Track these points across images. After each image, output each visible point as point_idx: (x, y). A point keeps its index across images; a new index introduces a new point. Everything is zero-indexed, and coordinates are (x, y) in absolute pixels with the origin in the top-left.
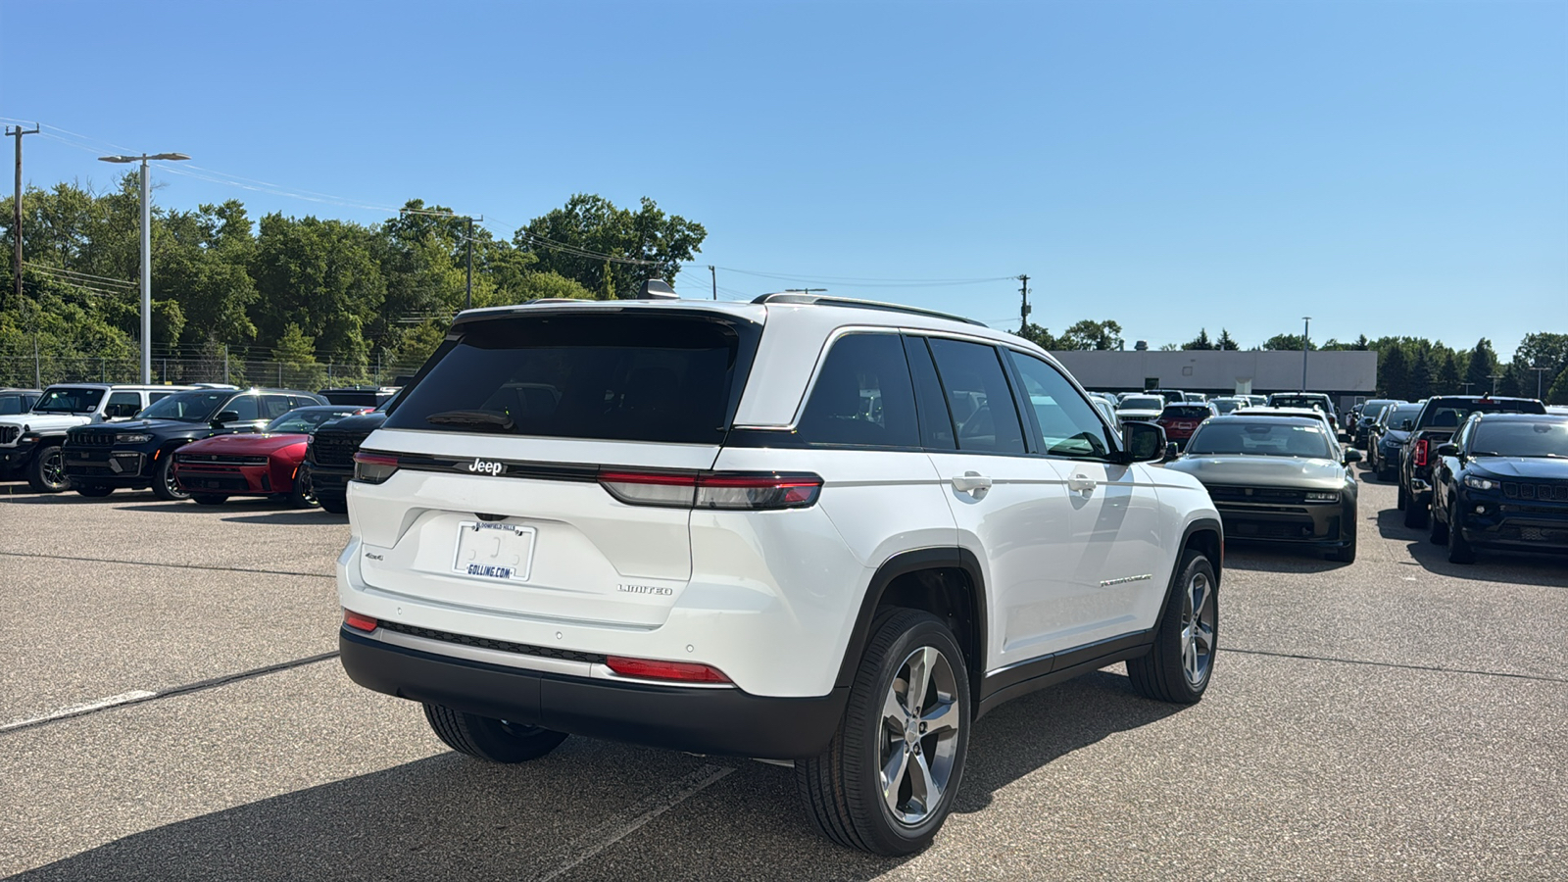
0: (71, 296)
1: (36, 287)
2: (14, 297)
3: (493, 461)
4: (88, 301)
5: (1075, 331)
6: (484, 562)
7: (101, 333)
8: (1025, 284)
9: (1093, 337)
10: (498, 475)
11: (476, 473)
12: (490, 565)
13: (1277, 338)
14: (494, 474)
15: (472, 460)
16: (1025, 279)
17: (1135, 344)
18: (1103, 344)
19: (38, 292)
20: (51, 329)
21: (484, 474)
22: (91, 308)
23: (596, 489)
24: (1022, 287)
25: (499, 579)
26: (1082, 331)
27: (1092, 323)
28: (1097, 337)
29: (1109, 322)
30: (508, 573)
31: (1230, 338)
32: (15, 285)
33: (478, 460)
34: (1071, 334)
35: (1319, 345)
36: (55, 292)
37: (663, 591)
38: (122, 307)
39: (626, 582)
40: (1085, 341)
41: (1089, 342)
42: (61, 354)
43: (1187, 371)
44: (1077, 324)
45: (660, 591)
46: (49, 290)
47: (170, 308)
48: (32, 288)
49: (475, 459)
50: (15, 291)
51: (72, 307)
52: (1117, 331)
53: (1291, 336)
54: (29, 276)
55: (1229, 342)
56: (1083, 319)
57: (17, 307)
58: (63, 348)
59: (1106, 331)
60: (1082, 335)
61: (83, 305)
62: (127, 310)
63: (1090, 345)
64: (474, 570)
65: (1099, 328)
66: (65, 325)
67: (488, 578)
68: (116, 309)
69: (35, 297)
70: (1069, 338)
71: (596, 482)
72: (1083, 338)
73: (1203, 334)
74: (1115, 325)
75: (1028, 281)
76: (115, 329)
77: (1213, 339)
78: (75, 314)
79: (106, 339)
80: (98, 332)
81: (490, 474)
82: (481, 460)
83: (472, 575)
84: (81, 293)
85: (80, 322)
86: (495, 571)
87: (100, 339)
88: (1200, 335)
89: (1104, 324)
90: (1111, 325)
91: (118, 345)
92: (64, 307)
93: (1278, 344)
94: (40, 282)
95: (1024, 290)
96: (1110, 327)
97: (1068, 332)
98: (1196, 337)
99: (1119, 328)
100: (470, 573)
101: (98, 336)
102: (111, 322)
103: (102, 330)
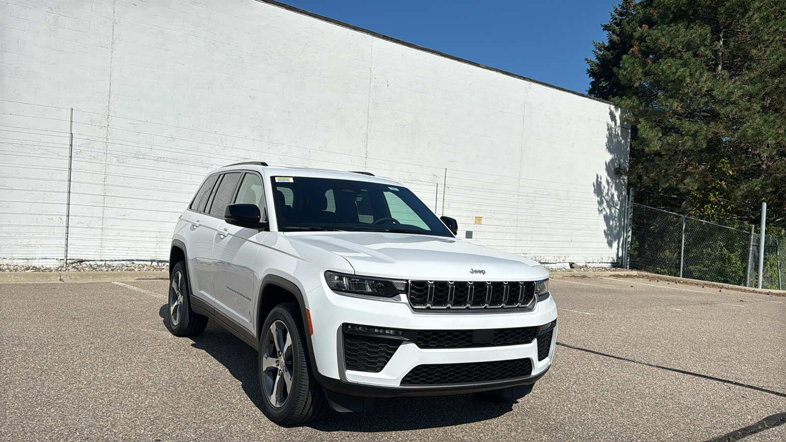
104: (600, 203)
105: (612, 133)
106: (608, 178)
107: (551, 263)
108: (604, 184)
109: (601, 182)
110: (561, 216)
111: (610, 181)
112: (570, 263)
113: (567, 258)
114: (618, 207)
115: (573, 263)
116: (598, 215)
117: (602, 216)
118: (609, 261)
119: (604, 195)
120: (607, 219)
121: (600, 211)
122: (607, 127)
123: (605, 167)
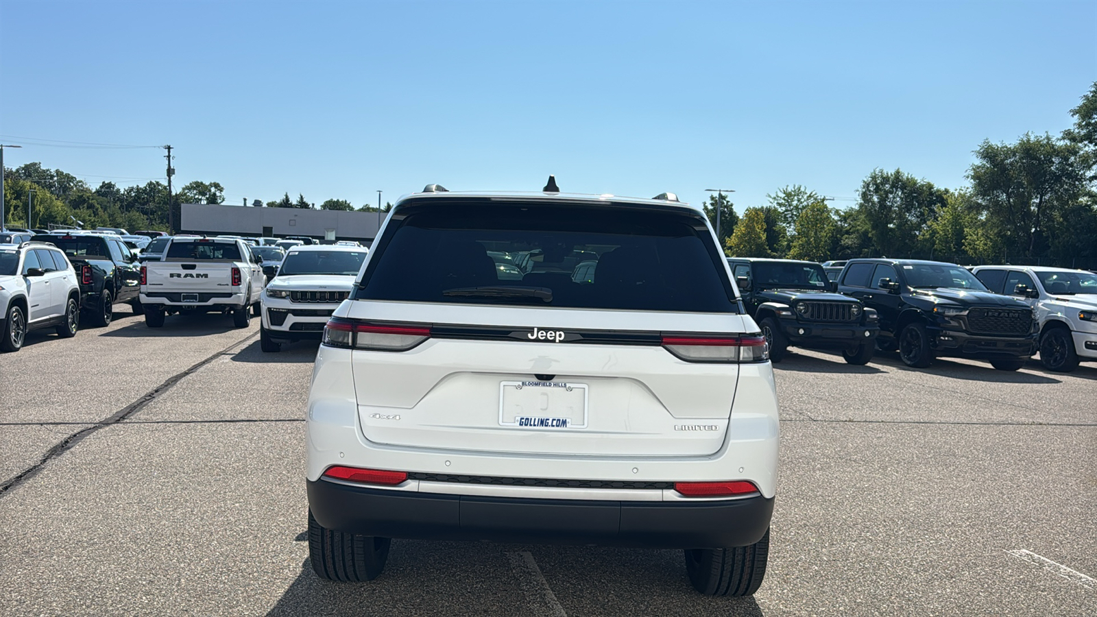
3: (555, 330)
5: (190, 188)
6: (536, 415)
8: (169, 152)
9: (203, 194)
10: (561, 342)
11: (537, 340)
12: (544, 417)
13: (329, 201)
14: (557, 341)
15: (531, 330)
16: (169, 148)
17: (253, 202)
18: (213, 200)
21: (546, 341)
23: (659, 351)
24: (167, 155)
25: (555, 428)
26: (195, 189)
27: (202, 183)
28: (206, 194)
29: (214, 183)
30: (564, 422)
31: (305, 200)
33: (536, 330)
34: (186, 191)
35: (356, 208)
37: (714, 428)
39: (680, 423)
40: (197, 197)
41: (200, 197)
43: (292, 223)
44: (190, 184)
45: (711, 428)
49: (533, 328)
52: (221, 190)
53: (338, 200)
55: (304, 203)
56: (195, 180)
59: (213, 190)
60: (195, 192)
63: (201, 200)
64: (525, 422)
65: (206, 187)
67: (544, 428)
70: (185, 194)
71: (660, 345)
72: (196, 194)
73: (287, 196)
74: (219, 186)
75: (171, 150)
77: (294, 200)
81: (554, 341)
82: (540, 329)
83: (524, 427)
86: (550, 422)
88: (285, 197)
89: (211, 185)
90: (217, 186)
93: (330, 206)
95: (169, 156)
96: (216, 188)
97: (184, 189)
98: (282, 199)
99: (222, 188)
100: (521, 425)
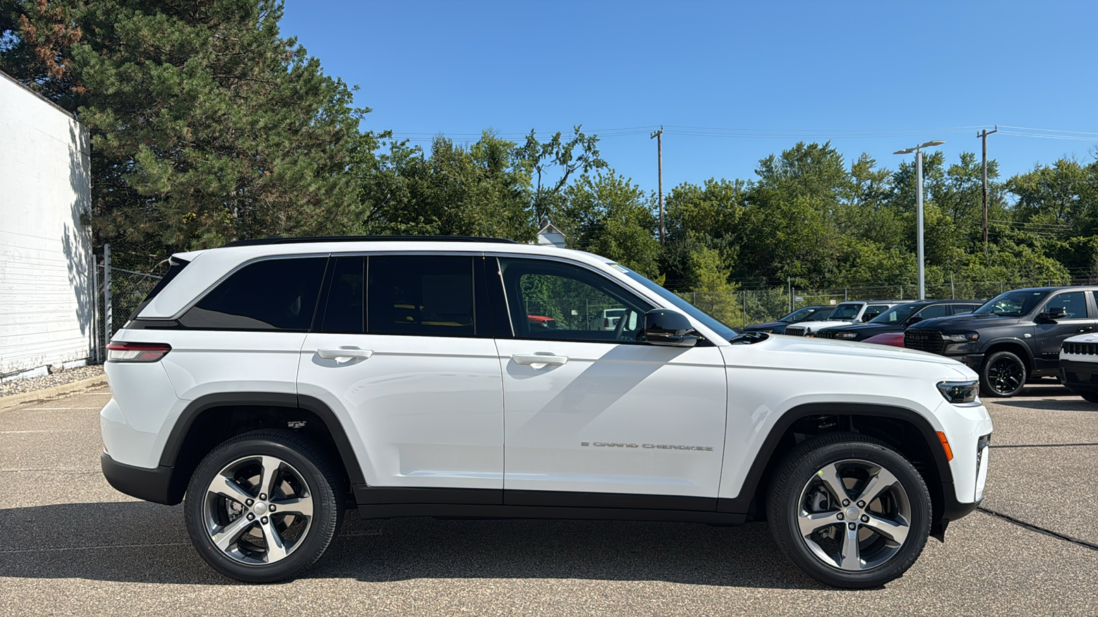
0: (1023, 239)
1: (998, 236)
2: (982, 244)
4: (1035, 242)
7: (1039, 264)
19: (999, 239)
20: (1004, 263)
22: (1037, 247)
32: (983, 236)
36: (1011, 238)
38: (1057, 244)
42: (1009, 280)
46: (1006, 237)
47: (1094, 241)
48: (995, 236)
50: (983, 240)
51: (1023, 247)
54: (992, 229)
57: (982, 250)
58: (1011, 276)
61: (1031, 245)
62: (1062, 246)
66: (1015, 260)
68: (1054, 246)
69: (996, 242)
76: (1051, 260)
78: (1022, 251)
79: (1043, 268)
80: (1037, 263)
84: (1029, 237)
85: (1025, 257)
87: (1039, 268)
91: (1052, 272)
92: (1016, 247)
94: (1000, 232)
101: (1037, 266)
102: (1048, 255)
103: (1041, 262)
104: (70, 268)
105: (74, 161)
106: (75, 230)
107: (29, 370)
108: (72, 239)
109: (69, 236)
110: (34, 292)
111: (77, 234)
112: (47, 365)
113: (45, 359)
114: (86, 274)
115: (51, 366)
116: (69, 287)
117: (73, 287)
118: (84, 357)
119: (73, 255)
120: (78, 291)
121: (71, 281)
122: (69, 152)
123: (71, 213)
